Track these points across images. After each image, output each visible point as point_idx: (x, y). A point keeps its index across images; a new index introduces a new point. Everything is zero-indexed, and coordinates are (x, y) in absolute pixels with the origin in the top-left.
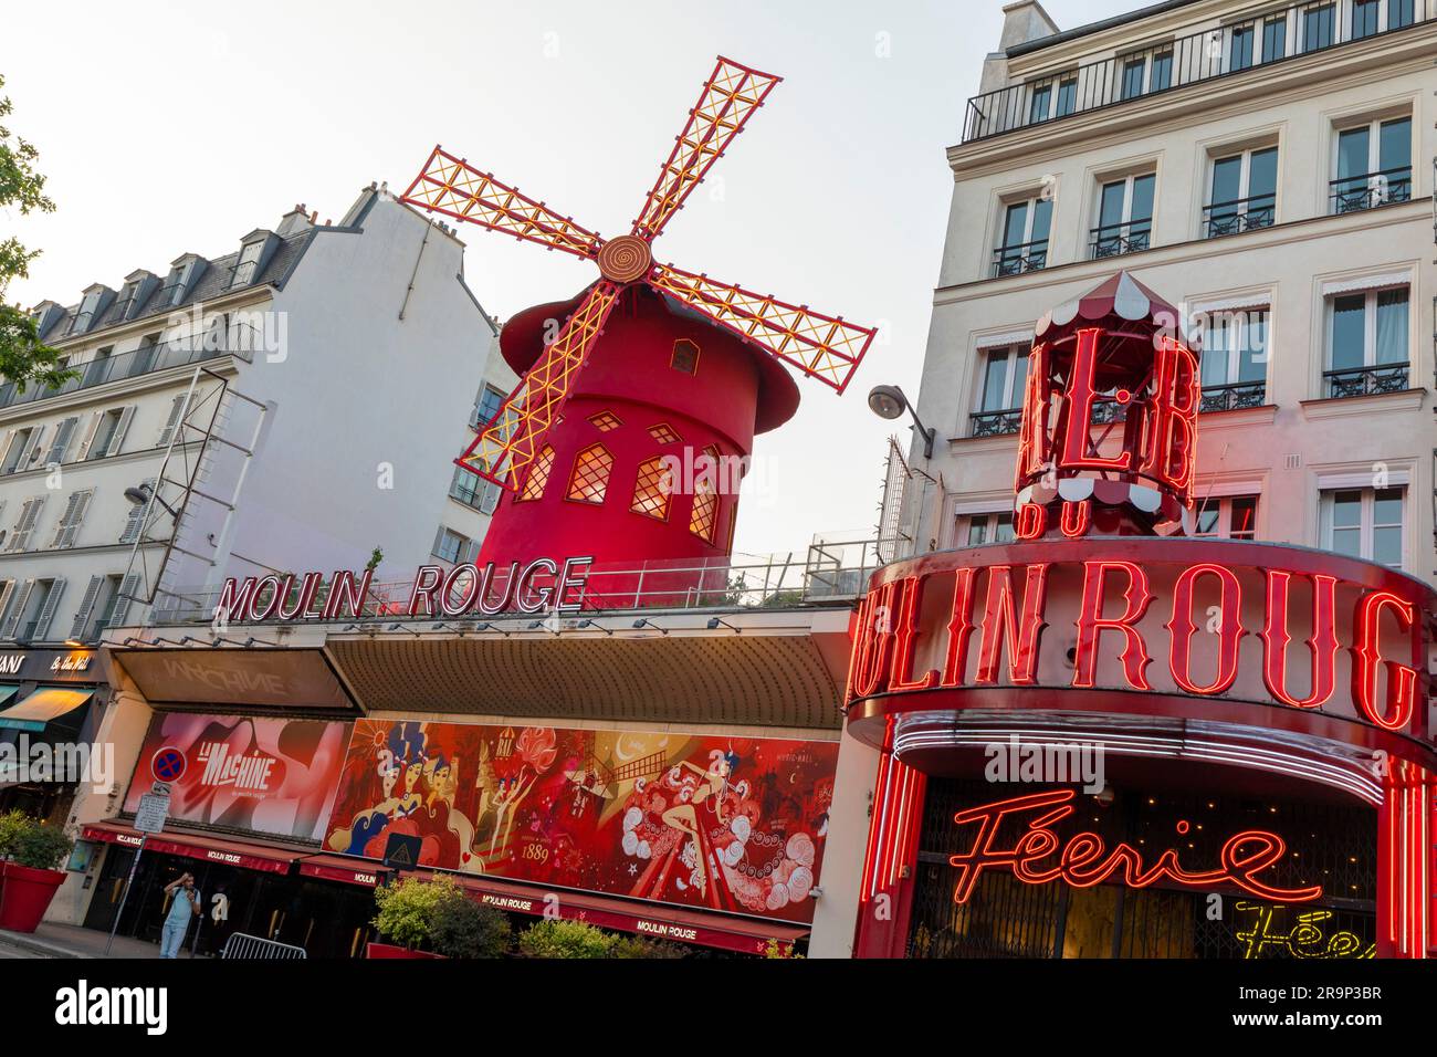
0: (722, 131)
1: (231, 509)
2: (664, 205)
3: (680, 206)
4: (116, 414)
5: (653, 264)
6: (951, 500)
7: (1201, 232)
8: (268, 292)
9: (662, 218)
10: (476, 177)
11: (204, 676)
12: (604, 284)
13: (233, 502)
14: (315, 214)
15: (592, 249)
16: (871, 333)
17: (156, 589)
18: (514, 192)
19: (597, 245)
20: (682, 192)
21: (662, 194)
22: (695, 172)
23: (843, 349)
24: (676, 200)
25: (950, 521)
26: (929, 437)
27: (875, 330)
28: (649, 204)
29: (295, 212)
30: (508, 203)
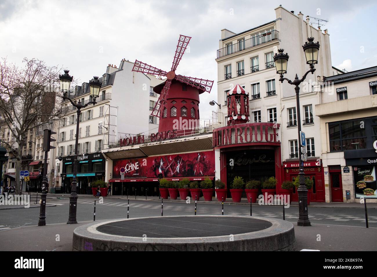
0: (183, 49)
1: (116, 126)
2: (176, 64)
3: (178, 64)
4: (89, 111)
5: (176, 75)
6: (224, 115)
7: (251, 72)
8: (111, 86)
9: (176, 67)
10: (144, 64)
11: (121, 155)
12: (168, 80)
13: (116, 125)
14: (112, 65)
15: (166, 74)
16: (213, 82)
17: (109, 142)
18: (150, 66)
19: (166, 73)
20: (178, 62)
21: (175, 62)
22: (180, 57)
23: (209, 85)
24: (177, 63)
25: (224, 118)
26: (220, 106)
27: (214, 81)
28: (173, 64)
29: (109, 66)
30: (150, 68)
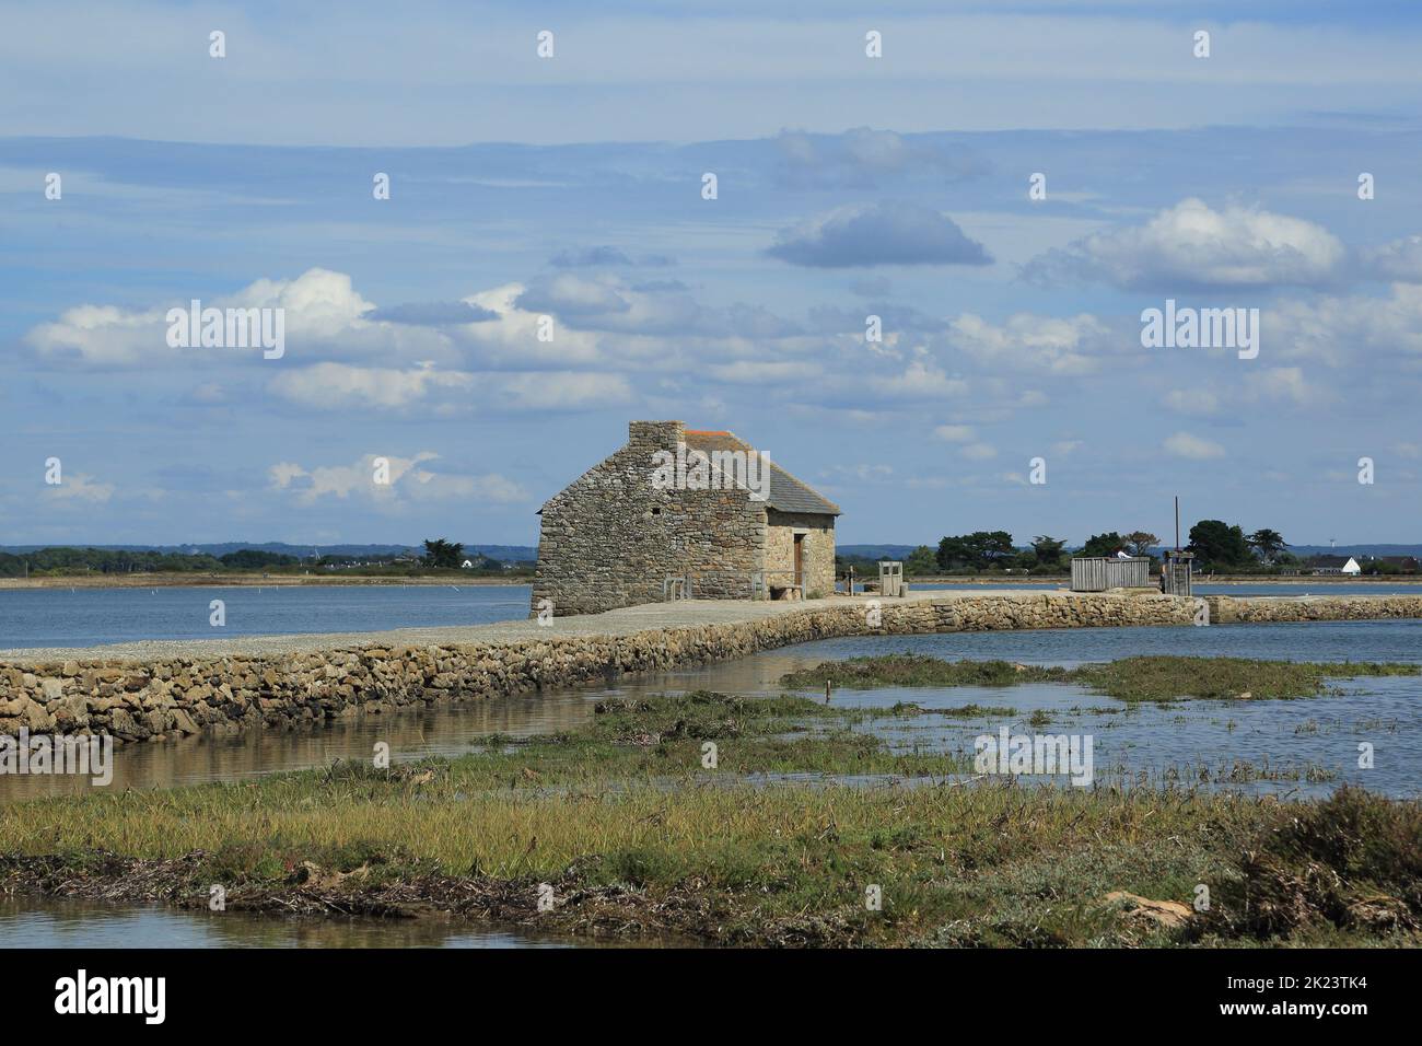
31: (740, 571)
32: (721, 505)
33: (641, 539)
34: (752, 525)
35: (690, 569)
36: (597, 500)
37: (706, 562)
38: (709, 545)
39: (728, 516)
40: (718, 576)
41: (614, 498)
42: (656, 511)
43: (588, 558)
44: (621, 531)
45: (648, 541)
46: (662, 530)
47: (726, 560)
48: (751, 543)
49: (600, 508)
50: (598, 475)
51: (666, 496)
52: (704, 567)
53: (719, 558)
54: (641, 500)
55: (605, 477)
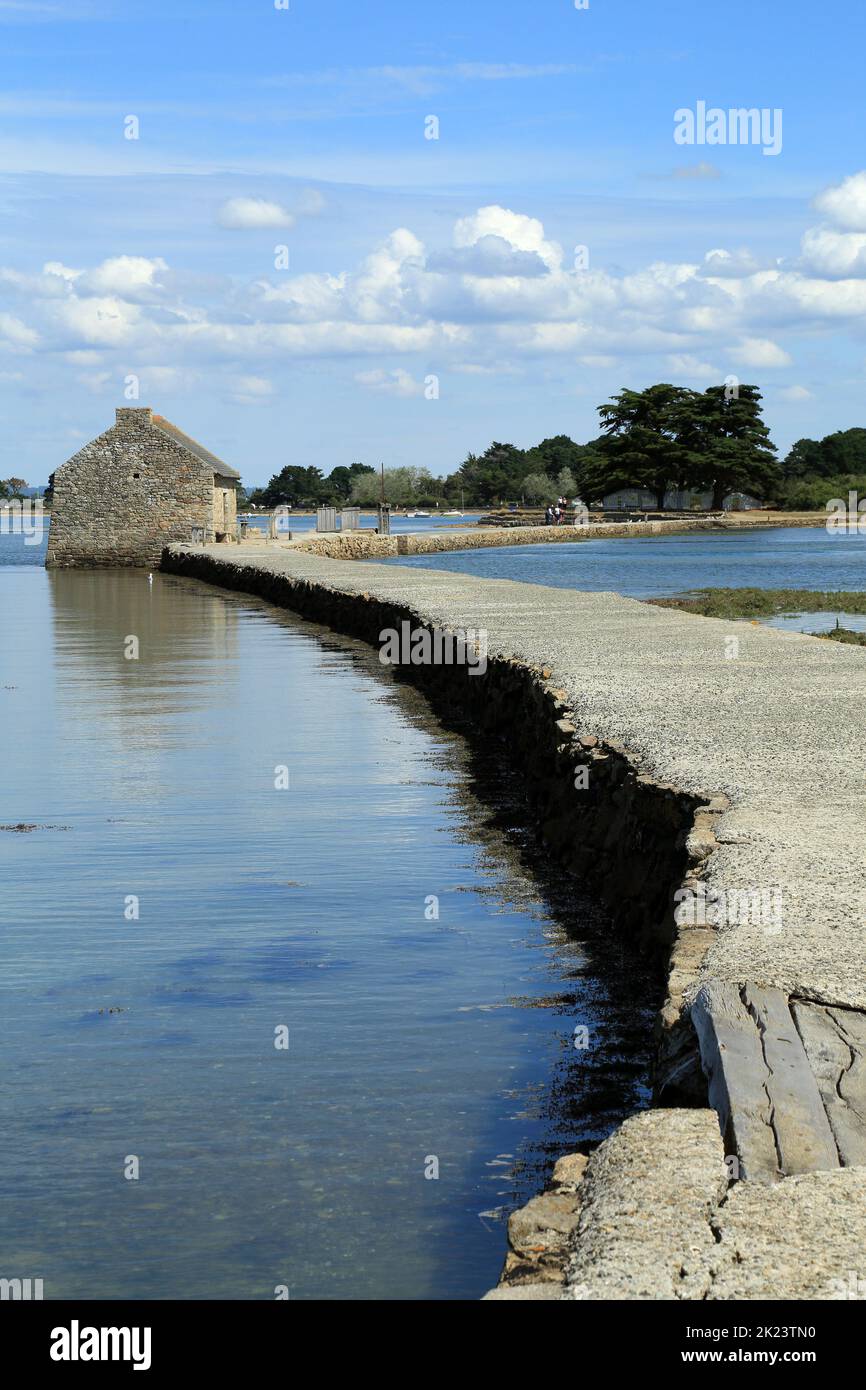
31: (196, 522)
32: (182, 471)
33: (126, 497)
34: (205, 487)
35: (162, 519)
36: (94, 467)
37: (173, 514)
38: (174, 502)
39: (188, 480)
40: (181, 525)
41: (106, 466)
42: (136, 476)
43: (88, 510)
44: (112, 491)
45: (132, 499)
46: (141, 491)
47: (188, 513)
48: (205, 500)
49: (97, 473)
50: (94, 448)
51: (144, 465)
52: (172, 518)
53: (182, 511)
54: (126, 468)
55: (99, 450)
